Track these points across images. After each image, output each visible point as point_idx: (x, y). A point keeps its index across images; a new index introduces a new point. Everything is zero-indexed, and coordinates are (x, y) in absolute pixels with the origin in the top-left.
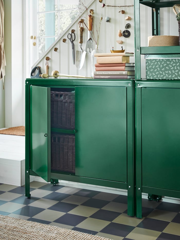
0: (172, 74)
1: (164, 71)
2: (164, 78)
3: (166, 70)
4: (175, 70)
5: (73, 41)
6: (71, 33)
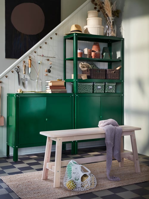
5: (18, 72)
6: (17, 68)
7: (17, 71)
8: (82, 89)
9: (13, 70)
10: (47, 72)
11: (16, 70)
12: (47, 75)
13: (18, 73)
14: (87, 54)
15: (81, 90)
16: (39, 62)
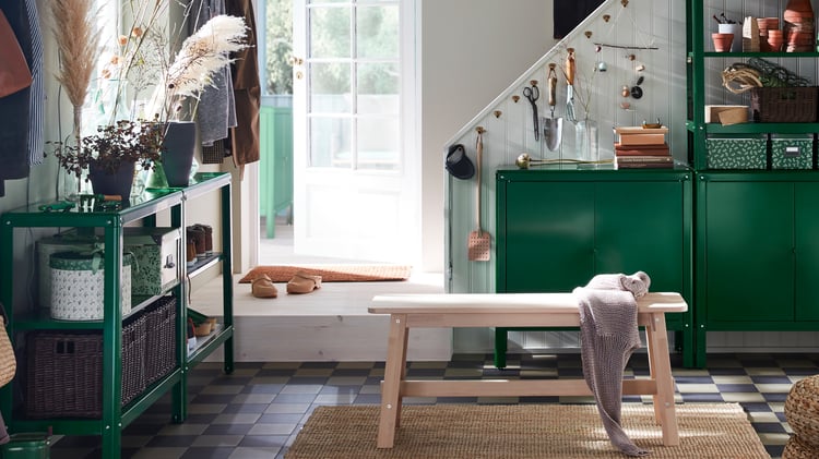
0: (747, 161)
1: (735, 157)
2: (735, 166)
3: (739, 155)
4: (750, 156)
5: (534, 100)
6: (531, 86)
7: (529, 97)
8: (725, 157)
9: (519, 94)
10: (627, 95)
11: (527, 92)
12: (627, 107)
13: (533, 102)
14: (750, 37)
15: (721, 159)
16: (601, 66)
